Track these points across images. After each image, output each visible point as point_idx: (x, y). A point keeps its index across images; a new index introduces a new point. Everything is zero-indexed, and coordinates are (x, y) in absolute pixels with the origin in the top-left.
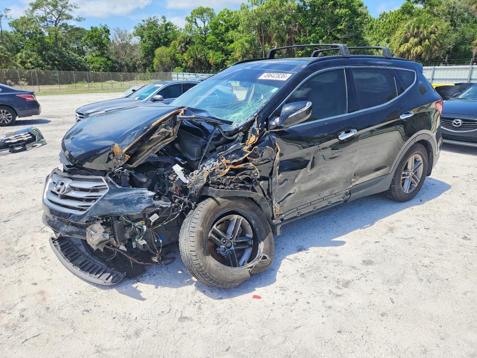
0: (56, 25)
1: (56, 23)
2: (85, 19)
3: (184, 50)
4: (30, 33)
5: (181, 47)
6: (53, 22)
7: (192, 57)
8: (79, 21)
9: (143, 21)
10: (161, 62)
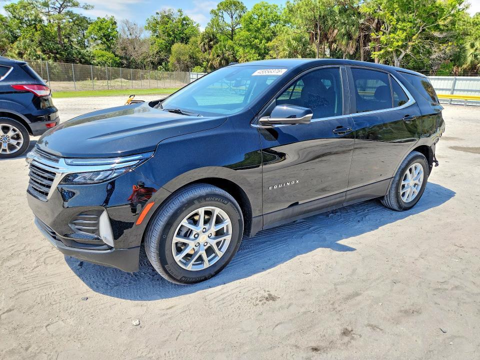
0: (59, 12)
1: (60, 10)
2: (93, 7)
3: (207, 47)
4: (28, 20)
5: (204, 44)
6: (56, 9)
7: (218, 56)
8: (86, 8)
9: (157, 13)
10: (179, 60)
